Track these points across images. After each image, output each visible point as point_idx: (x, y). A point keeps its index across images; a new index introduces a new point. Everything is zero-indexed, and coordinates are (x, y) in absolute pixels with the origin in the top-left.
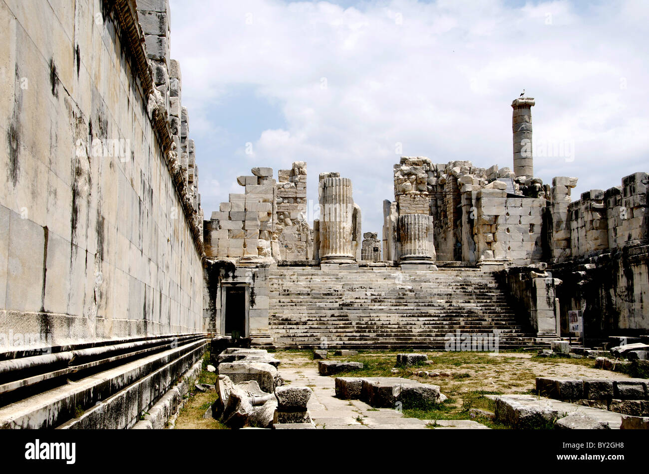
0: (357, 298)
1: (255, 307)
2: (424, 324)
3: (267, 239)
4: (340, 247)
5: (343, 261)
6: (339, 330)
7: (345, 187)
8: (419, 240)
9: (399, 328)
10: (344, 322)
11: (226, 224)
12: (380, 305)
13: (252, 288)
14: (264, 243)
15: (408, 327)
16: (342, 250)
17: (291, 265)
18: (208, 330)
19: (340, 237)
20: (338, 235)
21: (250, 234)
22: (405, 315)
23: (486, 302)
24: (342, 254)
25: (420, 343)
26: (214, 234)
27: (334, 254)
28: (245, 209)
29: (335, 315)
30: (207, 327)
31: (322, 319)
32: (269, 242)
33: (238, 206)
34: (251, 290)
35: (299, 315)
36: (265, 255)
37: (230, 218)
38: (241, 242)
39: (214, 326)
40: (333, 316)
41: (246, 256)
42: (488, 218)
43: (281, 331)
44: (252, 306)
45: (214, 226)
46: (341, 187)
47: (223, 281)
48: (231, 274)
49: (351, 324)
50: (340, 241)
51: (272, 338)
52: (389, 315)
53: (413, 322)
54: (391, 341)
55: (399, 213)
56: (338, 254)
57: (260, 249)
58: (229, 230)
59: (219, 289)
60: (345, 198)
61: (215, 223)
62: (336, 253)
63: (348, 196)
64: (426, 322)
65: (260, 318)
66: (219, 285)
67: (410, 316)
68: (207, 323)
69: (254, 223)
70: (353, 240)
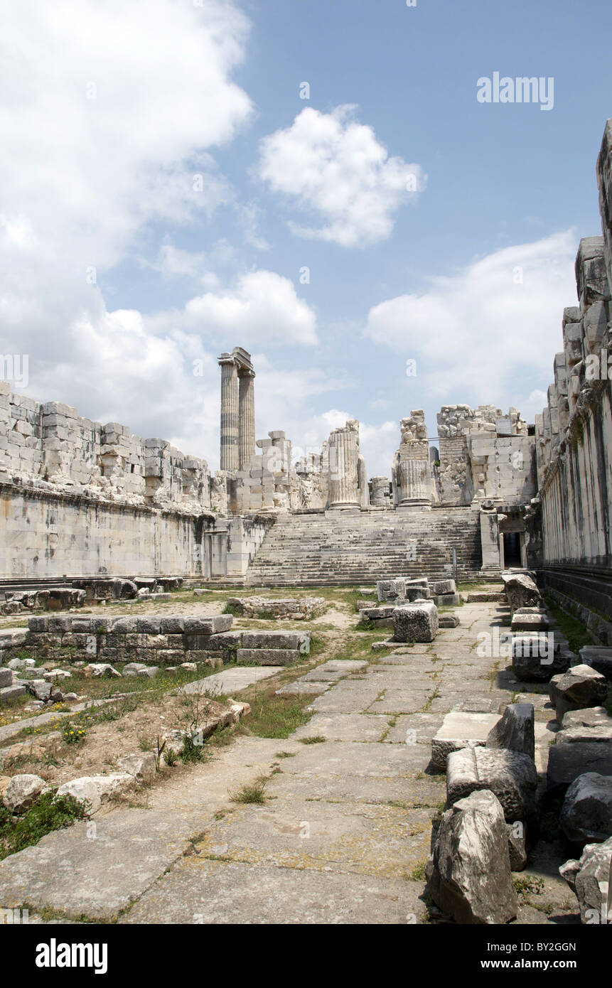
0: (339, 541)
1: (231, 552)
2: (385, 562)
3: (283, 492)
4: (342, 495)
5: (344, 507)
6: (305, 570)
7: (346, 441)
8: (413, 484)
9: (359, 566)
10: (313, 562)
11: (247, 481)
12: (356, 546)
13: (229, 536)
14: (279, 495)
15: (367, 565)
16: (344, 498)
17: (305, 514)
18: (196, 572)
19: (343, 487)
20: (340, 484)
21: (267, 488)
22: (371, 554)
23: (456, 539)
24: (344, 501)
25: (369, 580)
26: (239, 491)
27: (337, 502)
28: (263, 468)
29: (311, 556)
30: (195, 569)
31: (297, 560)
32: (285, 495)
33: (256, 466)
34: (227, 538)
35: (278, 557)
36: (280, 506)
37: (251, 477)
38: (260, 496)
39: (200, 568)
40: (308, 557)
41: (264, 508)
42: (478, 459)
43: (256, 571)
44: (229, 551)
45: (238, 484)
46: (342, 442)
47: (206, 531)
48: (212, 525)
49: (319, 564)
50: (342, 490)
51: (245, 578)
52: (357, 555)
53: (374, 561)
54: (345, 578)
55: (399, 461)
56: (341, 501)
57: (276, 501)
58: (250, 487)
59: (203, 538)
60: (346, 451)
61: (239, 481)
62: (339, 500)
63: (349, 448)
64: (386, 560)
65: (233, 561)
66: (203, 535)
67: (376, 555)
68: (195, 566)
69: (269, 479)
70: (358, 488)
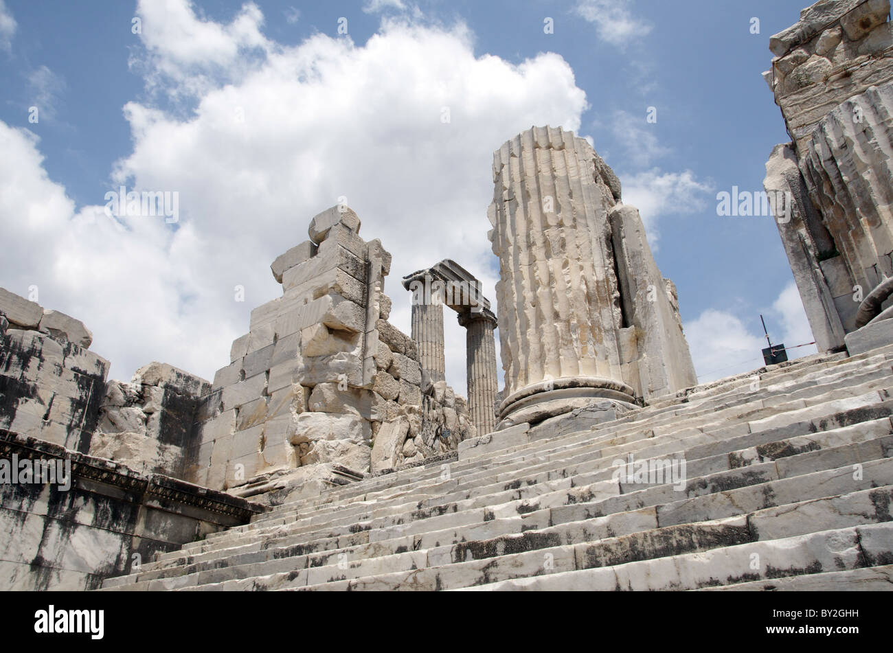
3: (337, 412)
11: (233, 396)
21: (278, 402)
26: (208, 432)
28: (276, 336)
33: (262, 334)
37: (243, 375)
38: (256, 435)
41: (260, 474)
57: (301, 445)
58: (238, 409)
61: (214, 400)
69: (288, 366)
70: (625, 324)
